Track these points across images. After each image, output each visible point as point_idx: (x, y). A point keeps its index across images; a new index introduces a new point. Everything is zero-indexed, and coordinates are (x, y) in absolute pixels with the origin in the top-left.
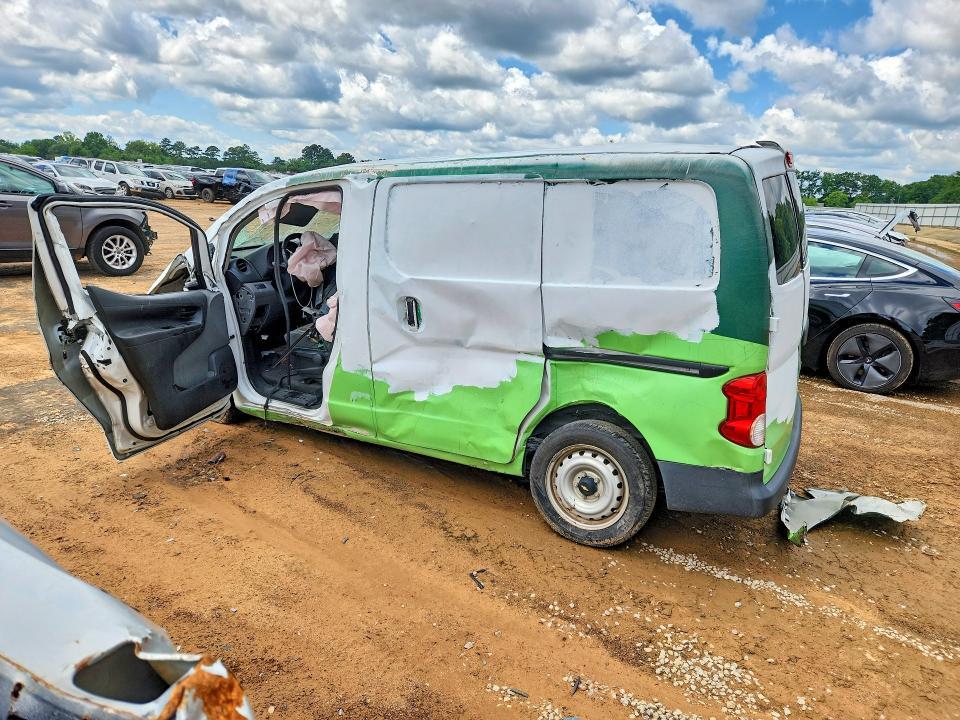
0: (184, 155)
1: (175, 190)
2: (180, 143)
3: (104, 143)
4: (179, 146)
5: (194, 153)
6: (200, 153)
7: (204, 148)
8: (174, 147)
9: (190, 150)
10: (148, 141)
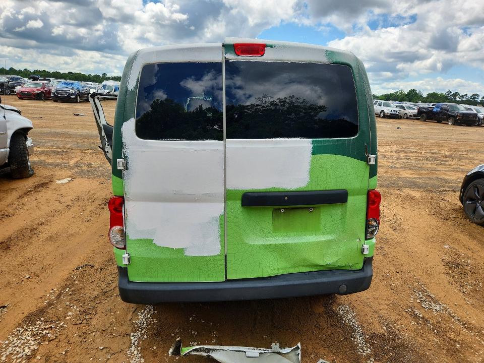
0: (458, 99)
1: (409, 114)
2: (456, 93)
3: (416, 94)
4: (456, 94)
5: (463, 98)
6: (467, 97)
7: (470, 95)
8: (452, 95)
9: (461, 96)
10: (439, 92)
